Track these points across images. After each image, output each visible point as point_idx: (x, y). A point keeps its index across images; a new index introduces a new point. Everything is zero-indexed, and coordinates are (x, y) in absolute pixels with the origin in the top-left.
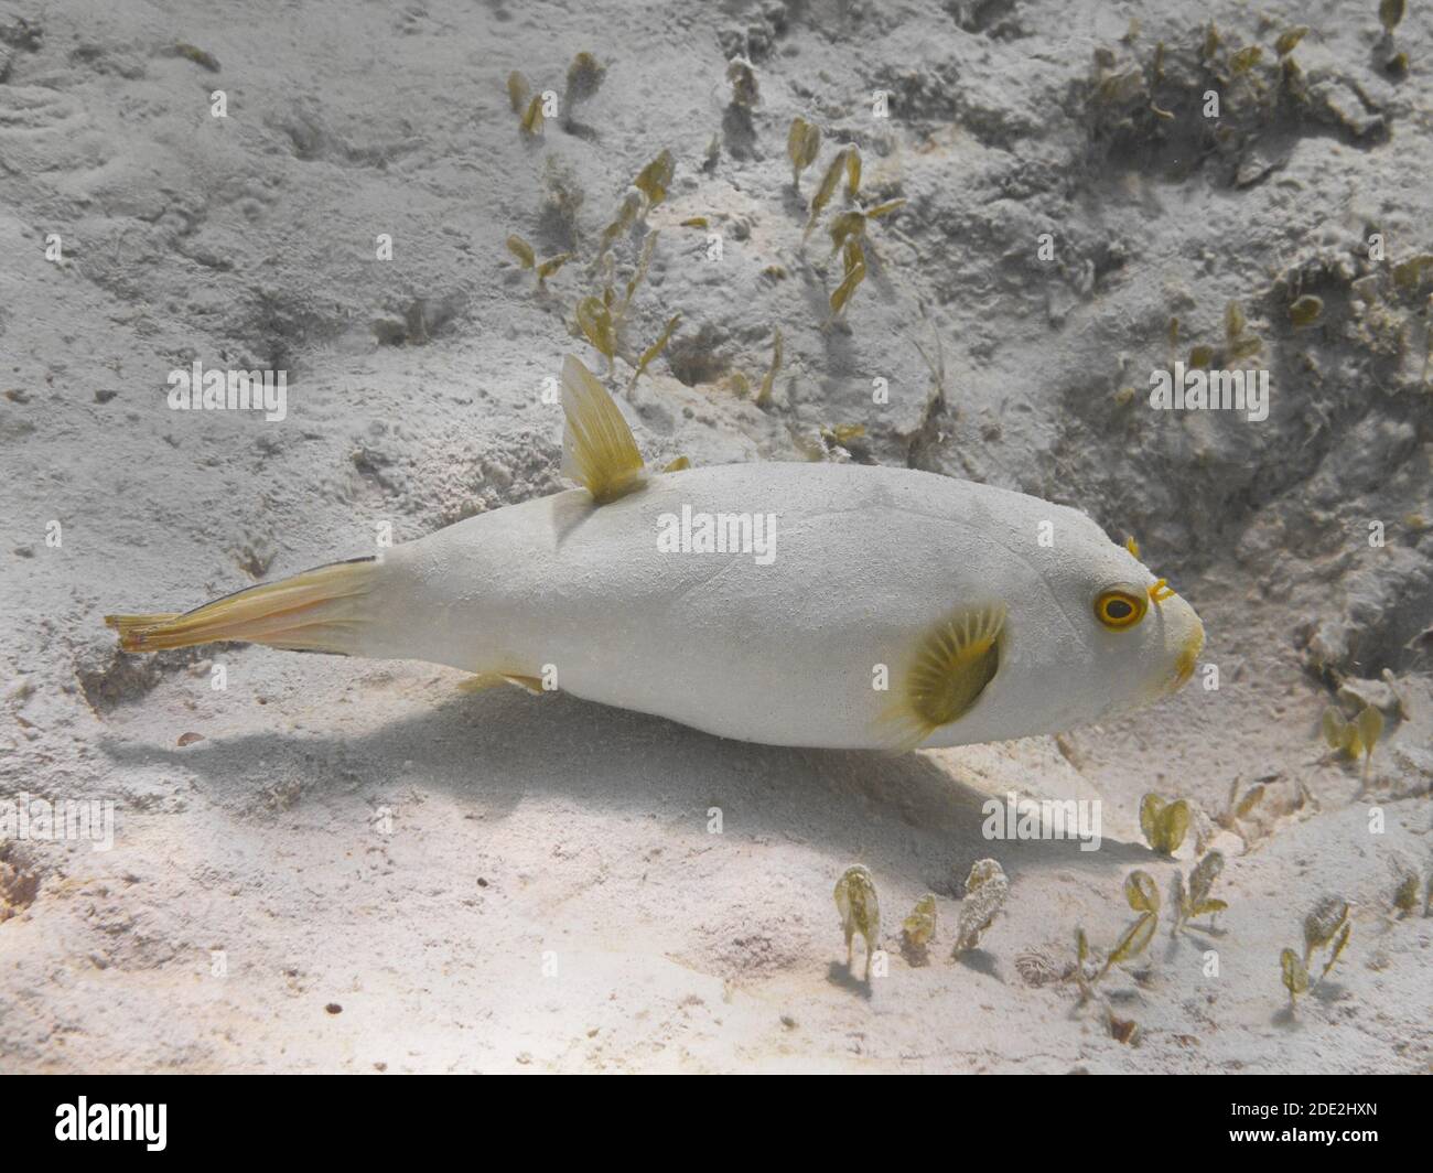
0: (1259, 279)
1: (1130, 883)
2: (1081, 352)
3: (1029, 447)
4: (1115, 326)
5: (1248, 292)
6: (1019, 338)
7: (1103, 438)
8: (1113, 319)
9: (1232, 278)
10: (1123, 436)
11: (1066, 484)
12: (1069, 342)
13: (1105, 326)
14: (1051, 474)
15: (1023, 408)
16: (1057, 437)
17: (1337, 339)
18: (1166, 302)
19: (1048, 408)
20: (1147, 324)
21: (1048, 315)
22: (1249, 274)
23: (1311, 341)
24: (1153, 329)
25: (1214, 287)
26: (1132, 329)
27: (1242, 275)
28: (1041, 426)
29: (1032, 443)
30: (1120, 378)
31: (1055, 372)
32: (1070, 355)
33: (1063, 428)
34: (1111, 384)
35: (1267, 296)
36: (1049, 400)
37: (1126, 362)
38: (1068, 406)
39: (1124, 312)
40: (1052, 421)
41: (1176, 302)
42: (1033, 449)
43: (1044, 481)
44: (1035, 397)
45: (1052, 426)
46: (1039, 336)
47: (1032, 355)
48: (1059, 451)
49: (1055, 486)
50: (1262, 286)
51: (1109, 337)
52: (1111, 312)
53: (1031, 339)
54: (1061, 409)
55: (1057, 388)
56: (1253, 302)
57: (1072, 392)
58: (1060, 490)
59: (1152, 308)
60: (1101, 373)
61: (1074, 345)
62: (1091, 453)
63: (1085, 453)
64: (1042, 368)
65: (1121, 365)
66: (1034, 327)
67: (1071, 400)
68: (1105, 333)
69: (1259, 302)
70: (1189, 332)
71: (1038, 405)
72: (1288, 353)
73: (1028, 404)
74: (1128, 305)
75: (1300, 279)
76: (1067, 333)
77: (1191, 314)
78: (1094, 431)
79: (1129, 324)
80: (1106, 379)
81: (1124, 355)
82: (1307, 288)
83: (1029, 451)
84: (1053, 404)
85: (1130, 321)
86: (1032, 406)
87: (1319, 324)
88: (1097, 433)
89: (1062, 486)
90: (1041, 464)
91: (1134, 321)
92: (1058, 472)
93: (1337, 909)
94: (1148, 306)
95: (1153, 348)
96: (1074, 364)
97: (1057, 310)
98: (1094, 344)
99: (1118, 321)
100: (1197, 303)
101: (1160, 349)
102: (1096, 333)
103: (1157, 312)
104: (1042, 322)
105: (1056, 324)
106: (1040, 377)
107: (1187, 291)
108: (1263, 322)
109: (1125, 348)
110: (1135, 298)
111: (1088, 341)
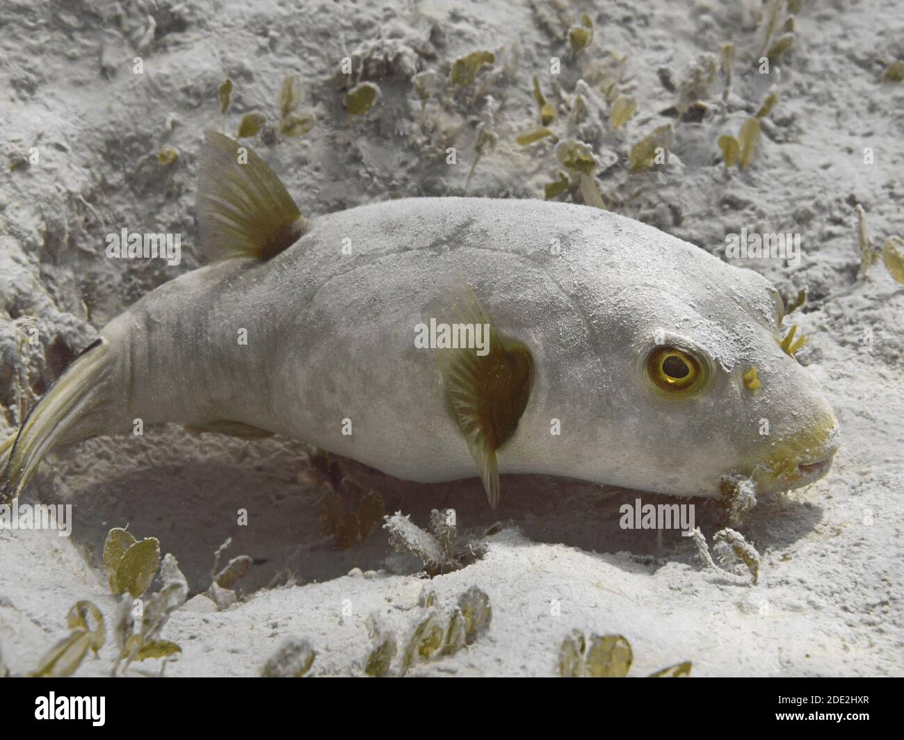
0: (320, 65)
1: (76, 611)
2: (130, 105)
3: (60, 186)
4: (168, 85)
5: (310, 76)
6: (66, 80)
7: (142, 196)
8: (167, 77)
9: (294, 60)
10: (161, 199)
11: (94, 236)
12: (117, 93)
13: (157, 82)
14: (80, 219)
15: (59, 147)
16: (90, 185)
17: (390, 135)
18: (224, 70)
19: (88, 155)
20: (203, 89)
21: (100, 61)
22: (312, 59)
23: (363, 133)
24: (209, 95)
25: (275, 65)
26: (186, 91)
27: (304, 59)
28: (76, 169)
29: (63, 184)
30: (166, 137)
31: (99, 120)
32: (117, 106)
33: (99, 176)
34: (155, 142)
35: (327, 83)
36: (89, 146)
37: (174, 124)
38: (109, 158)
39: (180, 73)
40: (87, 166)
41: (234, 72)
42: (64, 190)
43: (70, 225)
44: (74, 139)
45: (87, 171)
46: (88, 82)
47: (76, 100)
48: (91, 199)
49: (83, 235)
50: (322, 72)
51: (159, 94)
52: (165, 70)
53: (78, 84)
54: (100, 157)
55: (98, 135)
56: (313, 86)
57: (112, 143)
58: (86, 240)
59: (209, 74)
60: (147, 130)
61: (124, 97)
62: (127, 210)
63: (120, 208)
64: (84, 115)
65: (169, 125)
66: (83, 72)
67: (113, 151)
68: (155, 89)
69: (319, 88)
70: (244, 104)
71: (75, 148)
72: (340, 140)
73: (64, 144)
74: (185, 66)
75: (362, 66)
76: (117, 85)
77: (247, 86)
78: (132, 189)
79: (183, 85)
80: (151, 136)
81: (173, 116)
82: (366, 76)
83: (59, 190)
84: (92, 151)
85: (185, 82)
86: (69, 147)
87: (373, 117)
88: (135, 192)
89: (89, 237)
90: (70, 207)
91: (190, 83)
92: (86, 220)
93: (303, 657)
94: (205, 72)
95: (206, 115)
96: (120, 117)
97: (110, 59)
98: (144, 99)
99: (171, 81)
100: (255, 77)
101: (212, 117)
102: (147, 89)
103: (213, 78)
104: (92, 68)
105: (107, 73)
106: (82, 122)
107: (248, 64)
108: (319, 109)
109: (175, 110)
110: (192, 60)
111: (138, 95)
